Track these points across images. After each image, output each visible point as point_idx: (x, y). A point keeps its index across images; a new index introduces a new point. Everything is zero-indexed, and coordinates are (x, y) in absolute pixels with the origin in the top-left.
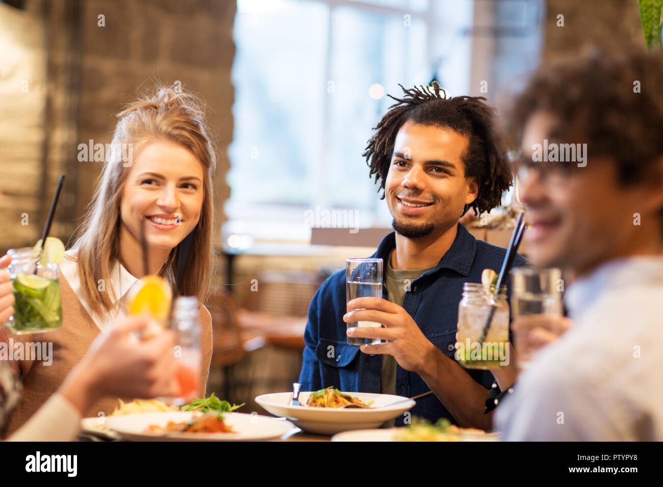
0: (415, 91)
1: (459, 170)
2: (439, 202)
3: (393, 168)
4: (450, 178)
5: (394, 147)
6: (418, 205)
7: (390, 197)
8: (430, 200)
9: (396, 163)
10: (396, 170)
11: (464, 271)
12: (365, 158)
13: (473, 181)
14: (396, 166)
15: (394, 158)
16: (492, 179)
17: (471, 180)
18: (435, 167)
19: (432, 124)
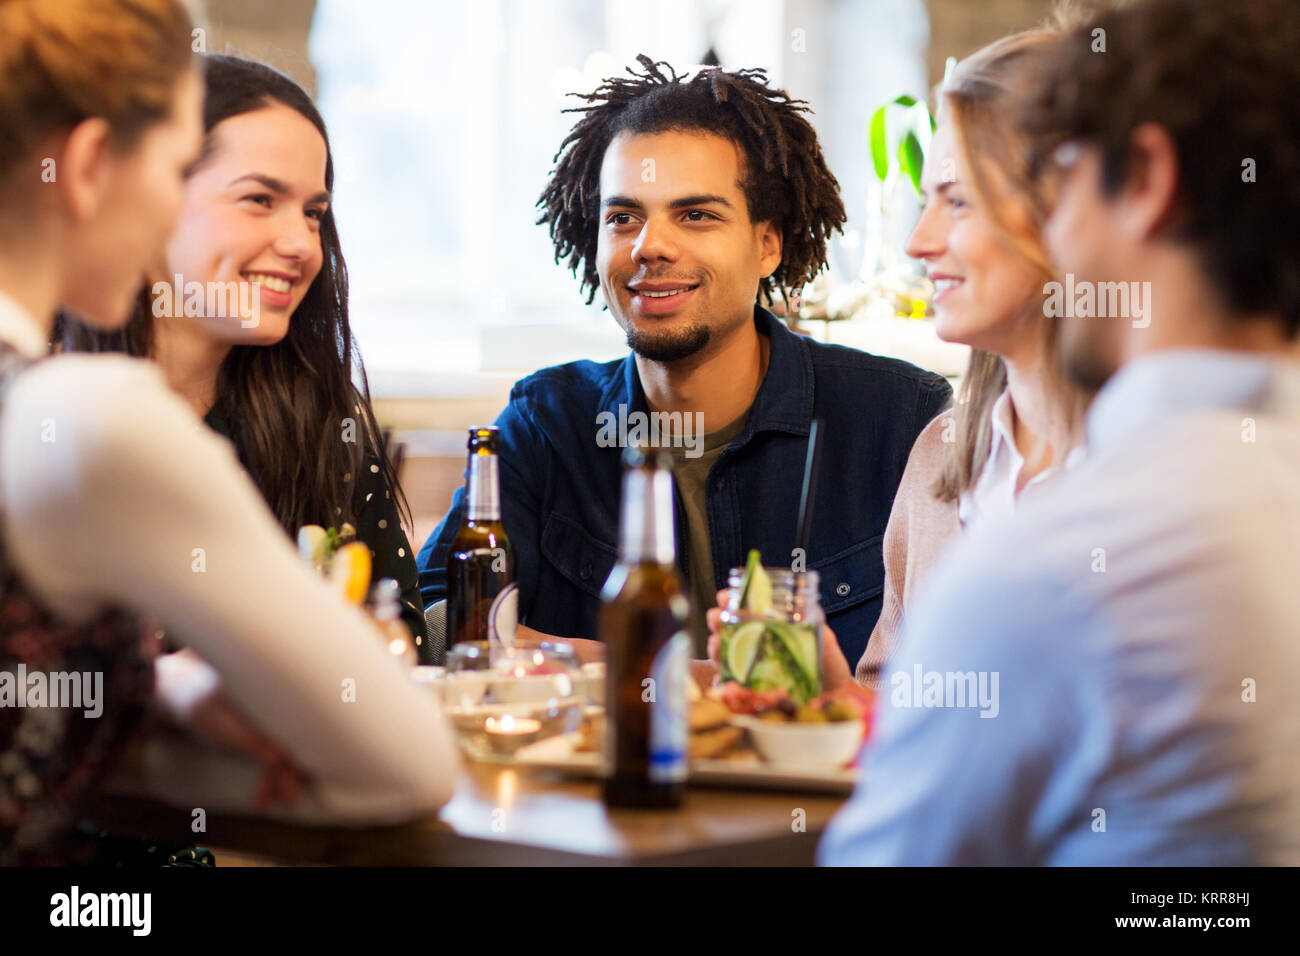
0: (607, 88)
1: (737, 208)
2: (711, 279)
3: (606, 232)
4: (725, 227)
5: (599, 190)
6: (673, 293)
7: (614, 292)
8: (692, 278)
9: (612, 221)
10: (614, 235)
11: (800, 427)
12: (547, 226)
13: (768, 230)
14: (612, 225)
15: (604, 211)
16: (806, 218)
17: (762, 228)
18: (690, 210)
19: (668, 129)
